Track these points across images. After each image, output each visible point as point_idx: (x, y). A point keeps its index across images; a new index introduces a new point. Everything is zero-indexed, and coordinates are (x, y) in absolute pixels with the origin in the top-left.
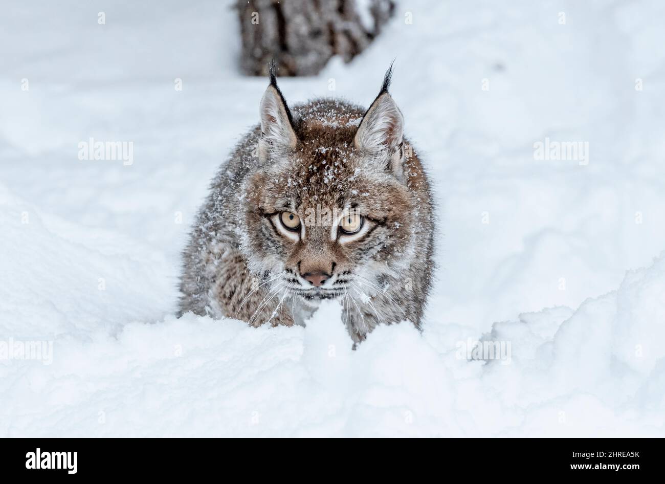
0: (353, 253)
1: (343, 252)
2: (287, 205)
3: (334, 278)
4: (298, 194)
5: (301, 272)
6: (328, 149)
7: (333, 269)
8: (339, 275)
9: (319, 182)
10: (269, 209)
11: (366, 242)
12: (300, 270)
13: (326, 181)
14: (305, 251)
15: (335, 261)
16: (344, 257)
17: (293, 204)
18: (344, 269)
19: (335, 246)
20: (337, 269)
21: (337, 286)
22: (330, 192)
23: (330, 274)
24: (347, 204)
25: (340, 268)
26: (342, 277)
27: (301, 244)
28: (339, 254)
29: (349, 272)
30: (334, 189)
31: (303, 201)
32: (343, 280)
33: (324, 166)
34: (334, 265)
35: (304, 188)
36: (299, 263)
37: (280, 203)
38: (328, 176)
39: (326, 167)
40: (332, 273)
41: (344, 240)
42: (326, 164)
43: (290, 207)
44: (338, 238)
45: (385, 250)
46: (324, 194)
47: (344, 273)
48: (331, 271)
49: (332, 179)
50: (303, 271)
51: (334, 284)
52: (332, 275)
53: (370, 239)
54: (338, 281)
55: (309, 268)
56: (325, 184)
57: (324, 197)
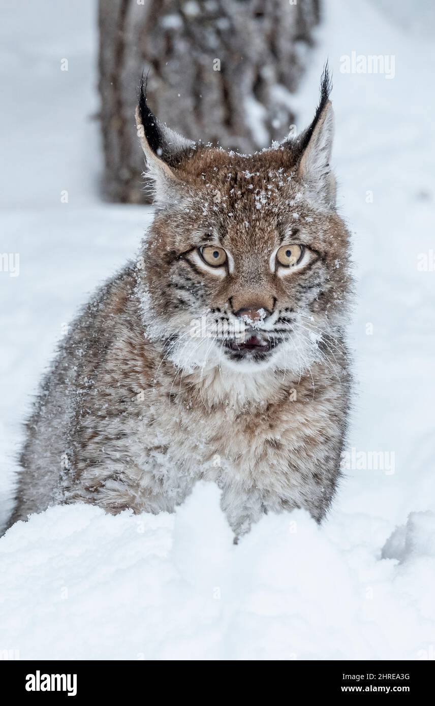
0: (293, 290)
1: (284, 287)
2: (208, 237)
3: (275, 316)
4: (221, 223)
5: (234, 308)
6: (253, 174)
7: (274, 304)
8: (280, 311)
9: (249, 208)
10: (182, 247)
11: (306, 276)
12: (232, 307)
13: (259, 206)
14: (236, 287)
15: (276, 296)
16: (285, 292)
17: (216, 236)
18: (286, 305)
19: (274, 278)
20: (278, 305)
21: (280, 326)
22: (264, 218)
23: (271, 311)
24: (287, 230)
25: (281, 305)
26: (284, 314)
27: (230, 279)
28: (279, 289)
29: (292, 310)
30: (269, 213)
31: (229, 230)
32: (286, 318)
33: (251, 191)
34: (275, 300)
35: (230, 214)
36: (230, 300)
37: (196, 237)
38: (261, 201)
39: (256, 192)
40: (273, 309)
41: (283, 273)
42: (254, 189)
43: (211, 240)
44: (276, 270)
45: (322, 298)
46: (258, 220)
47: (287, 309)
48: (272, 307)
49: (266, 204)
50: (237, 307)
51: (275, 324)
52: (273, 312)
53: (311, 273)
54: (280, 319)
55: (245, 303)
56: (258, 210)
57: (258, 223)
